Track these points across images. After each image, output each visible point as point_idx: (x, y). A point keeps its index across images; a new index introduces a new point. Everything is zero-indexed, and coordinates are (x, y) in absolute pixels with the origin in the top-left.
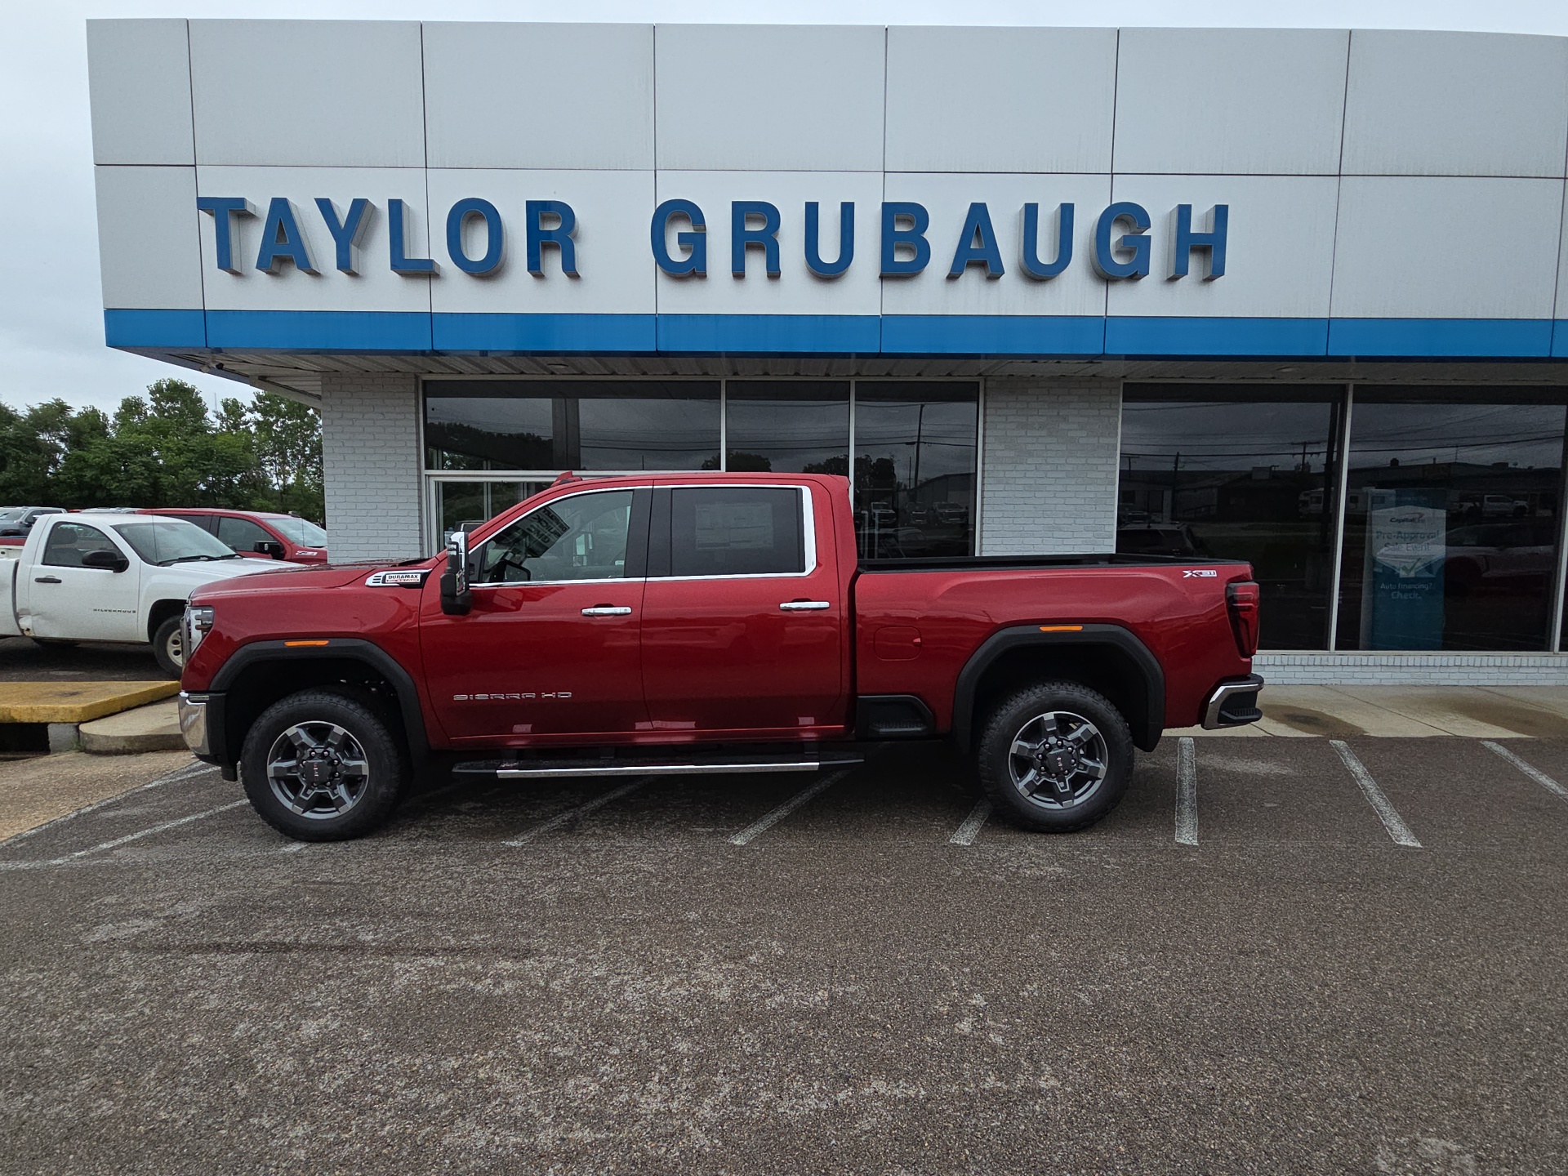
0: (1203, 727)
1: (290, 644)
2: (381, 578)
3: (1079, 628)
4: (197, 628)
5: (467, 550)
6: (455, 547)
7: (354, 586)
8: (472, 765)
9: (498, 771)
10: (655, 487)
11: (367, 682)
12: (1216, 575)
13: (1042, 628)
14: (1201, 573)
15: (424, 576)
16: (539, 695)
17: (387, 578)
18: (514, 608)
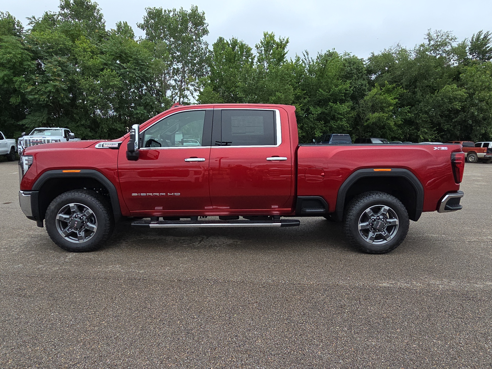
0: (438, 212)
1: (64, 171)
2: (102, 145)
3: (390, 170)
4: (26, 164)
5: (139, 132)
6: (134, 131)
7: (90, 148)
8: (139, 222)
9: (150, 225)
10: (214, 109)
11: (94, 189)
12: (447, 149)
13: (374, 170)
14: (441, 148)
15: (119, 144)
16: (167, 194)
17: (104, 144)
18: (155, 158)
